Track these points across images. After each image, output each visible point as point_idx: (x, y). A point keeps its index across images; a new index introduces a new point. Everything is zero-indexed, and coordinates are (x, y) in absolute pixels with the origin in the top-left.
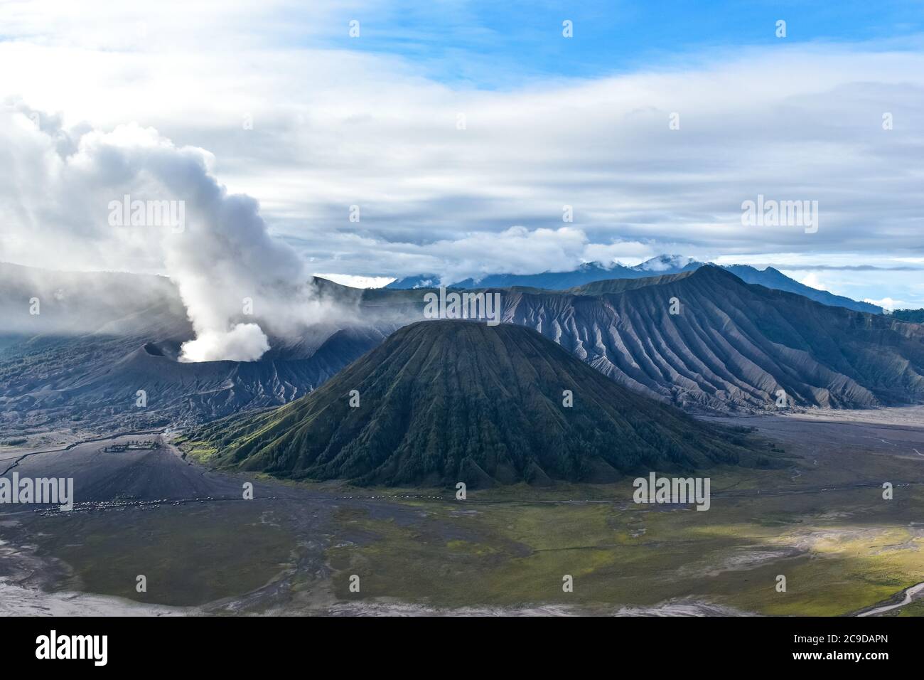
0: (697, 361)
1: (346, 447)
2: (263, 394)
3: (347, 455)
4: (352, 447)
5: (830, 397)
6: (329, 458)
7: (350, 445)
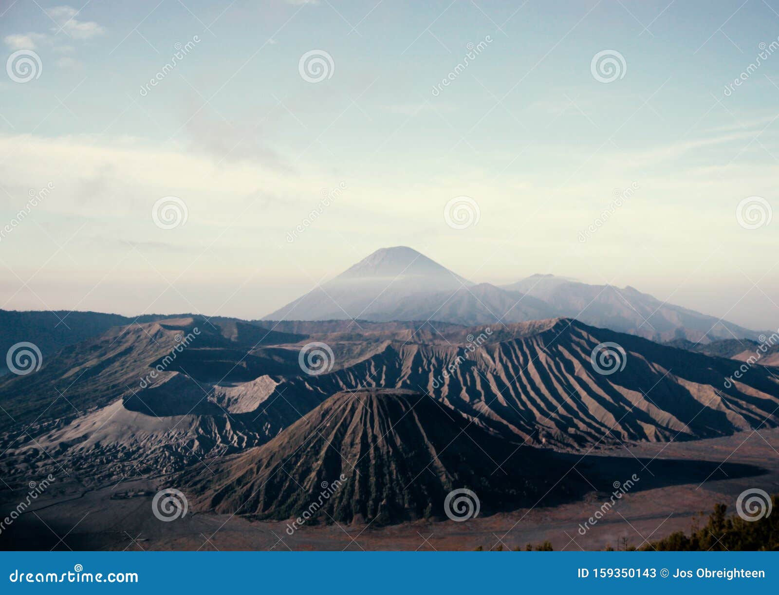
0: (555, 402)
1: (294, 494)
2: (221, 442)
3: (296, 501)
4: (298, 495)
5: (656, 433)
6: (282, 503)
7: (296, 492)
